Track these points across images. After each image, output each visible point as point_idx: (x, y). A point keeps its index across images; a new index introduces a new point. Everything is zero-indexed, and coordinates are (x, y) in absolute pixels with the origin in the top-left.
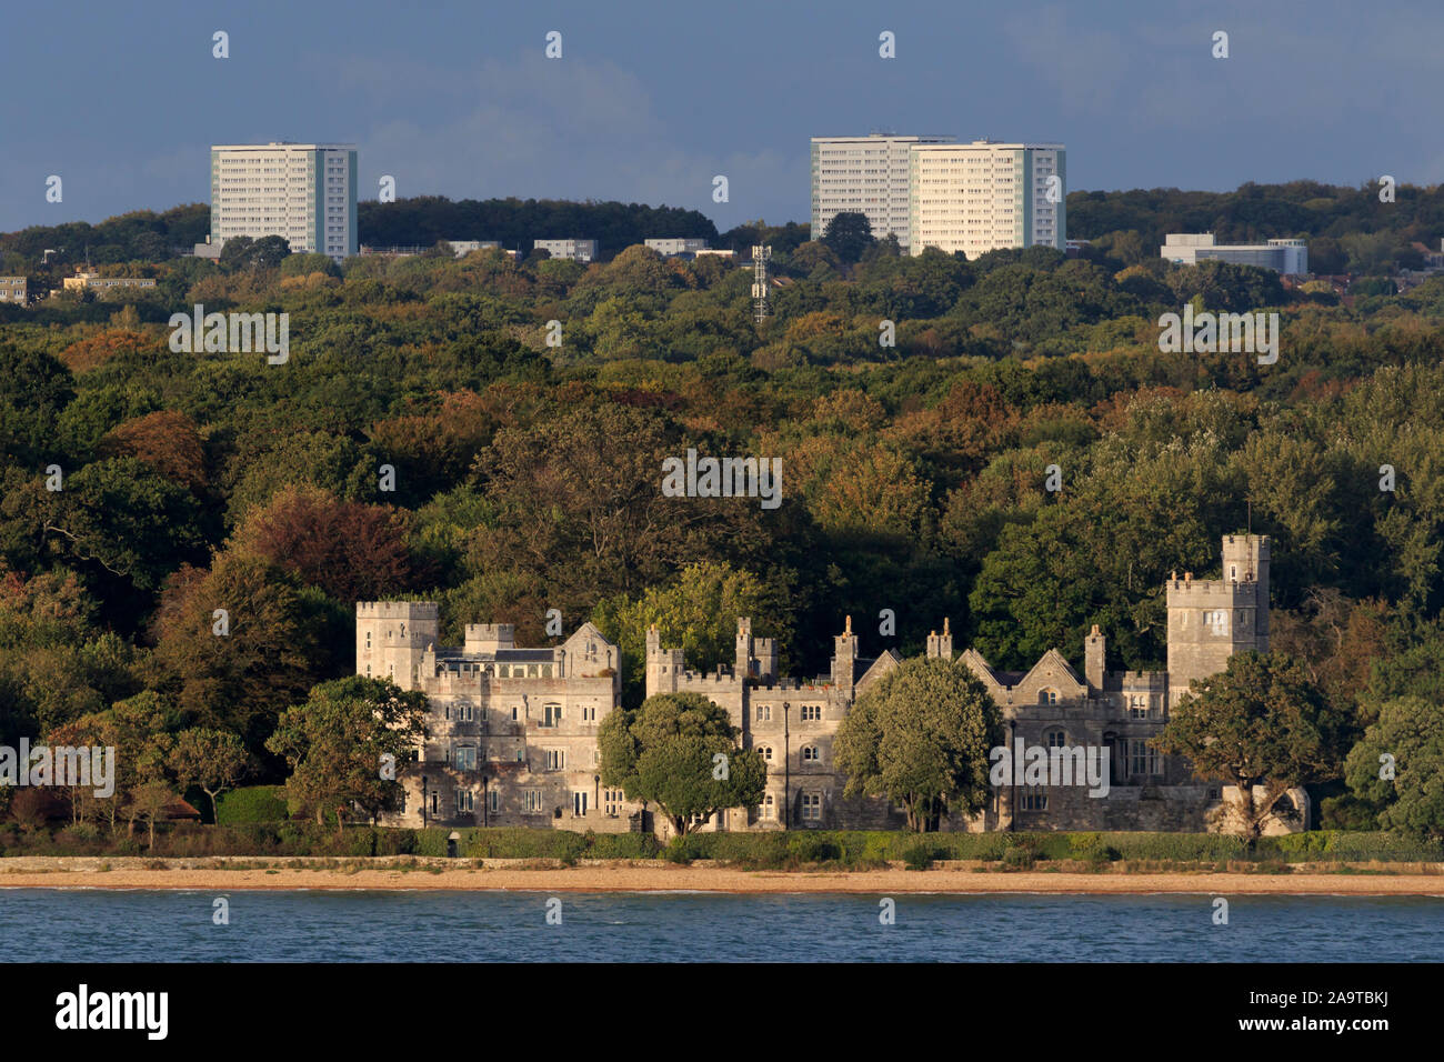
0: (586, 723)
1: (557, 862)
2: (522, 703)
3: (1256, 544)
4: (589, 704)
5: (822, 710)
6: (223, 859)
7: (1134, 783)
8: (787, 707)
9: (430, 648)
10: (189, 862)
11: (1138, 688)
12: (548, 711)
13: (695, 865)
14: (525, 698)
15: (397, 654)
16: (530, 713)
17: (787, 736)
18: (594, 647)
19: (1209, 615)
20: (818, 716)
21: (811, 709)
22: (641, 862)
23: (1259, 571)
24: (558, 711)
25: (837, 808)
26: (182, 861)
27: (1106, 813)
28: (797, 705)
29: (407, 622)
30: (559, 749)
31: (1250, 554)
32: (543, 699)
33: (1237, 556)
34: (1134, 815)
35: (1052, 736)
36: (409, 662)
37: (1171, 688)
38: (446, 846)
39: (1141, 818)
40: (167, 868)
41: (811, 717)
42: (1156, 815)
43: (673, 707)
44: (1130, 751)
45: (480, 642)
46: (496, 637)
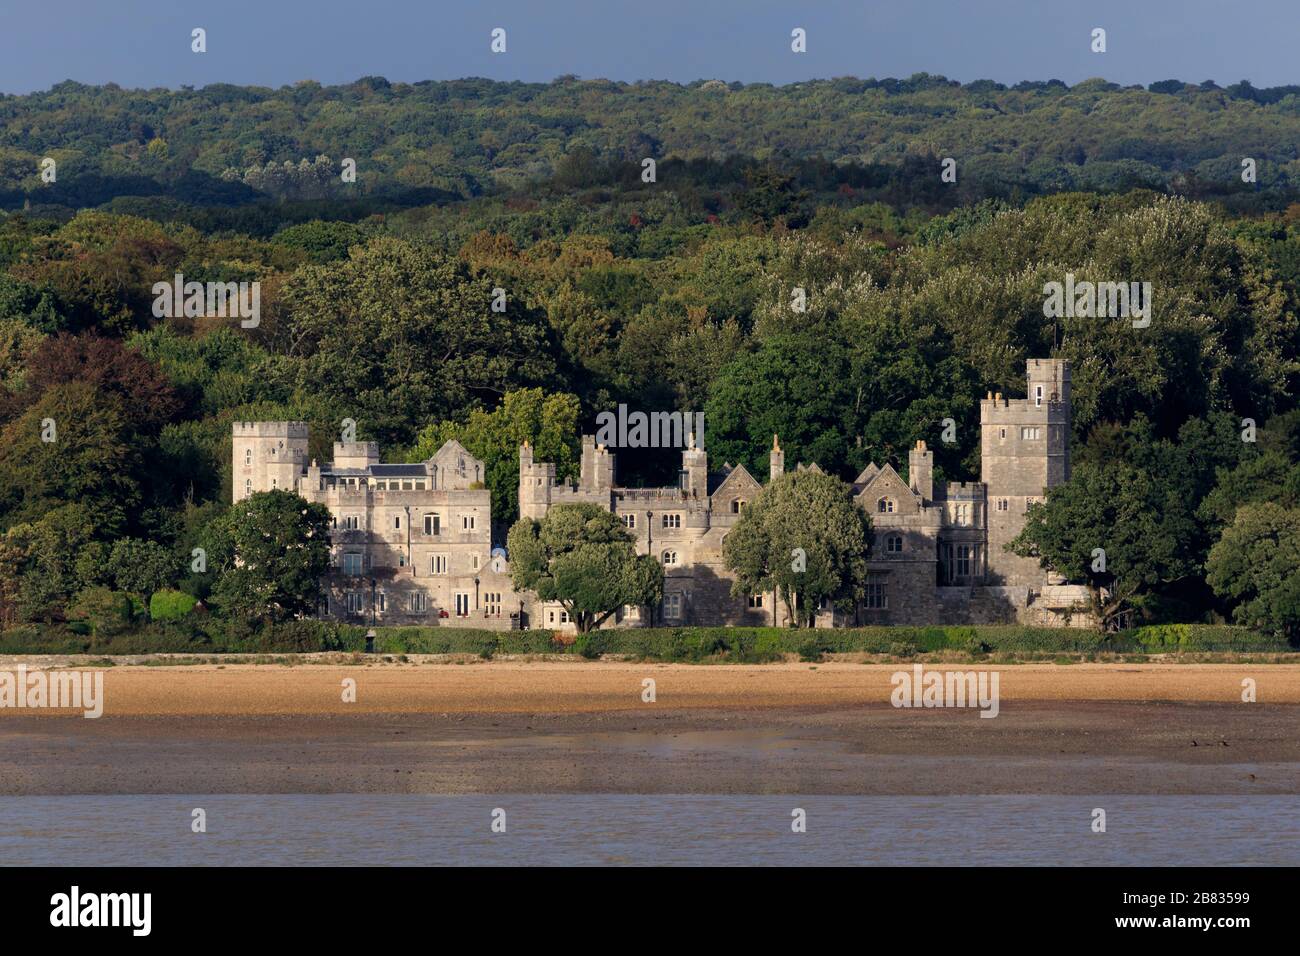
0: (466, 531)
1: (475, 657)
2: (404, 513)
3: (1060, 366)
4: (468, 514)
5: (682, 518)
6: (166, 655)
7: (959, 583)
8: (650, 515)
9: (314, 464)
10: (133, 658)
11: (963, 497)
12: (428, 521)
13: (603, 658)
14: (407, 509)
15: (281, 469)
16: (412, 523)
17: (650, 542)
18: (463, 463)
19: (1026, 431)
20: (678, 525)
21: (672, 517)
22: (554, 656)
23: (1063, 392)
24: (437, 521)
25: (697, 608)
26: (128, 658)
27: (941, 611)
28: (659, 514)
29: (285, 440)
30: (441, 555)
31: (1056, 376)
32: (423, 510)
33: (1044, 378)
34: (965, 613)
35: (891, 541)
36: (291, 477)
37: (989, 498)
38: (365, 643)
39: (972, 615)
40: (114, 664)
41: (672, 525)
42: (985, 612)
43: (579, 515)
44: (955, 554)
45: (349, 457)
46: (366, 454)
